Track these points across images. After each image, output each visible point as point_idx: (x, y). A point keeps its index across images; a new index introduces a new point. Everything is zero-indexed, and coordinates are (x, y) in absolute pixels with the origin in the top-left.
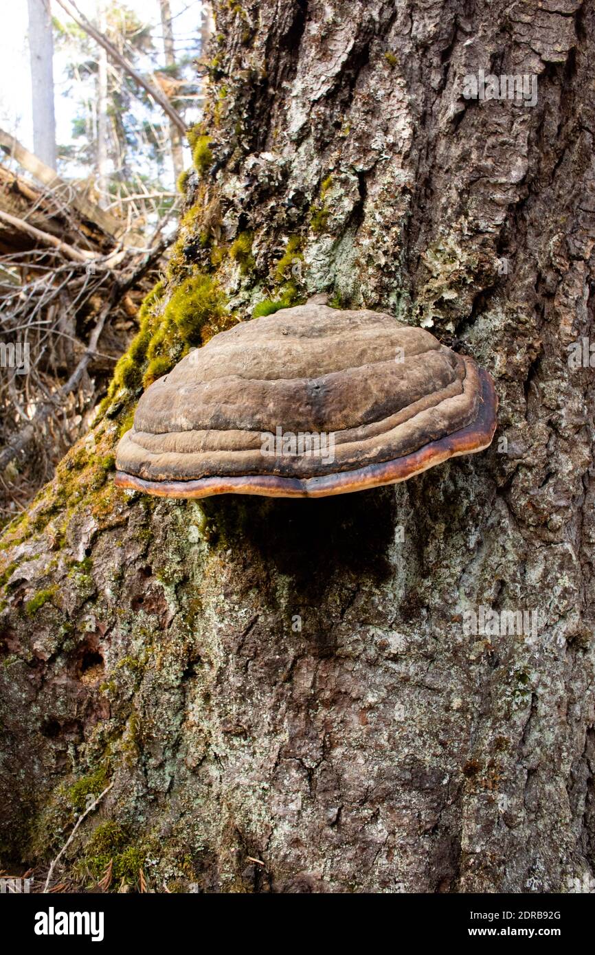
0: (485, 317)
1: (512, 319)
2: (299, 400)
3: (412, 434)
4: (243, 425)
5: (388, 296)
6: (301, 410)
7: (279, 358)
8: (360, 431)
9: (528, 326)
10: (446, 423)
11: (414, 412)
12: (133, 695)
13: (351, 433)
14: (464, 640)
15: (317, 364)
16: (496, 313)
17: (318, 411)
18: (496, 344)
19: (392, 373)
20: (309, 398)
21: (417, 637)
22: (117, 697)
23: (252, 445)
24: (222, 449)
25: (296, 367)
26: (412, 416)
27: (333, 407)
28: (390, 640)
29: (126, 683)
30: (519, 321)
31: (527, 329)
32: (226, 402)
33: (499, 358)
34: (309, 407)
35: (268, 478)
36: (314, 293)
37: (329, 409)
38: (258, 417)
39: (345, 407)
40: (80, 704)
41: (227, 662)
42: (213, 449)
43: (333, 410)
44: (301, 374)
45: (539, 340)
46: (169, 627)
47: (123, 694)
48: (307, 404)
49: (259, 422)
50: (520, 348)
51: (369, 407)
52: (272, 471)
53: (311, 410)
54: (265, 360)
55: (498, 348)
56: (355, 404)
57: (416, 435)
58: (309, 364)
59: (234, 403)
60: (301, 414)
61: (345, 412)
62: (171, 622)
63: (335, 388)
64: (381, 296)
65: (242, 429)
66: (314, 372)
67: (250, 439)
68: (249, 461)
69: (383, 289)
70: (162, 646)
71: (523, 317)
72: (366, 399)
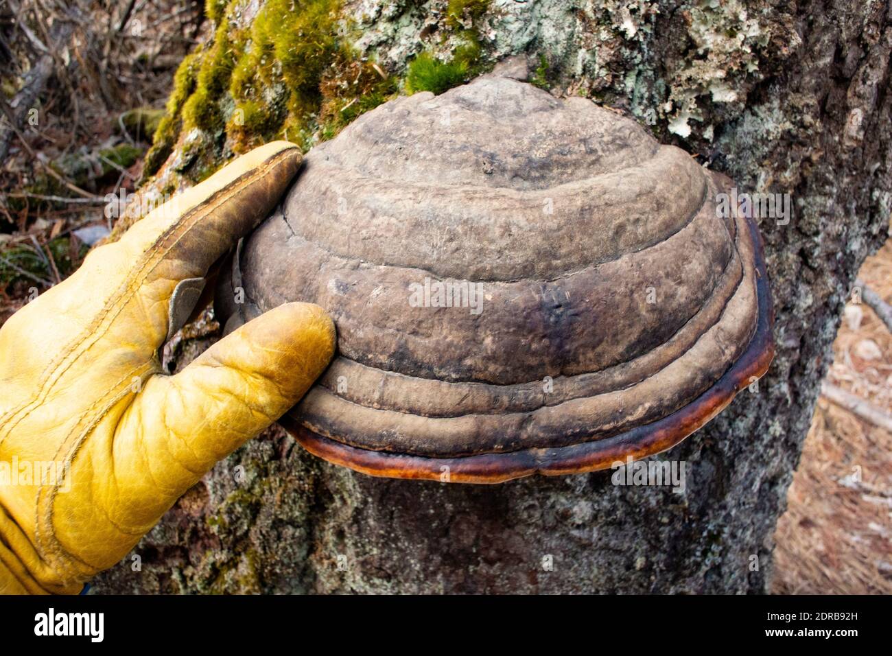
0: (754, 114)
1: (793, 123)
2: (530, 332)
4: (443, 373)
5: (625, 76)
6: (534, 346)
7: (492, 241)
8: (618, 376)
9: (810, 132)
12: (248, 530)
14: (658, 502)
15: (552, 254)
16: (770, 110)
17: (560, 347)
18: (765, 157)
19: (667, 275)
20: (547, 327)
21: (605, 503)
22: (229, 533)
23: (461, 409)
24: (412, 411)
25: (519, 258)
26: (691, 345)
27: (581, 341)
28: (576, 509)
29: (238, 518)
30: (802, 125)
31: (808, 137)
32: (414, 333)
33: (763, 176)
34: (545, 341)
35: (485, 459)
36: (507, 56)
37: (576, 344)
38: (468, 362)
39: (601, 341)
40: (182, 531)
41: (365, 502)
43: (582, 346)
45: (819, 150)
46: (288, 456)
47: (236, 529)
48: (544, 337)
49: (470, 369)
50: (793, 160)
51: (633, 338)
52: (491, 448)
53: (548, 347)
54: (469, 243)
55: (766, 162)
56: (615, 335)
57: (698, 381)
59: (429, 336)
60: (534, 354)
61: (599, 349)
62: (290, 451)
63: (587, 310)
64: (615, 77)
65: (441, 379)
66: (549, 267)
67: (457, 398)
68: (457, 437)
69: (619, 66)
70: (281, 480)
71: (808, 119)
72: (630, 326)
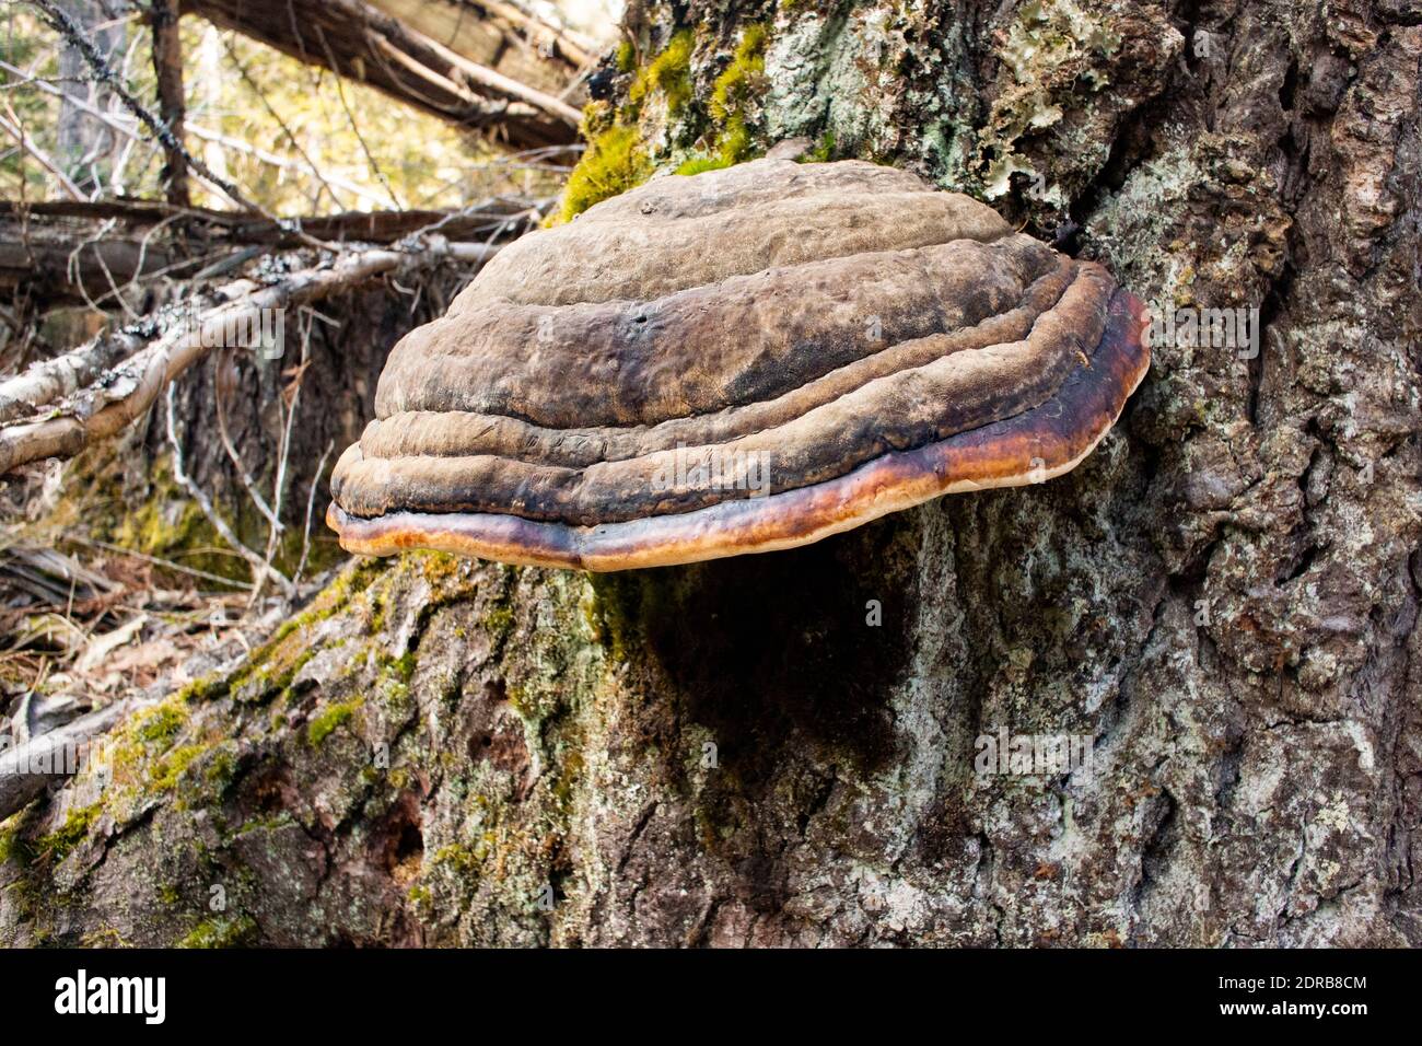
0: (1149, 173)
1: (1212, 174)
2: (593, 348)
3: (837, 433)
4: (473, 402)
5: (921, 132)
6: (595, 369)
7: (592, 259)
8: (721, 422)
9: (1252, 188)
10: (939, 407)
11: (859, 379)
12: (458, 918)
13: (701, 425)
14: (1063, 923)
15: (667, 271)
16: (1174, 162)
17: (633, 373)
18: (1169, 234)
19: (822, 286)
20: (617, 343)
21: (951, 901)
22: (434, 915)
23: (480, 444)
24: (429, 452)
25: (620, 277)
26: (853, 389)
27: (664, 364)
28: (892, 899)
29: (449, 894)
30: (1229, 178)
31: (1249, 196)
32: (454, 352)
33: (1175, 266)
34: (613, 363)
35: (495, 519)
36: (779, 139)
37: (655, 369)
38: (503, 383)
39: (689, 365)
40: (386, 915)
41: (607, 884)
42: (415, 452)
43: (663, 371)
44: (629, 292)
45: (1281, 222)
46: (527, 798)
47: (442, 911)
48: (611, 356)
49: (505, 395)
50: (1231, 241)
51: (746, 366)
52: (508, 505)
53: (618, 371)
54: (566, 263)
55: (1174, 244)
56: (716, 357)
57: (848, 435)
58: (649, 272)
59: (467, 354)
60: (593, 379)
61: (688, 376)
62: (531, 790)
63: (677, 321)
64: (904, 133)
65: (470, 410)
66: (657, 287)
67: (476, 430)
68: (460, 480)
69: (910, 118)
70: (509, 834)
71: (1239, 166)
72: (741, 345)
